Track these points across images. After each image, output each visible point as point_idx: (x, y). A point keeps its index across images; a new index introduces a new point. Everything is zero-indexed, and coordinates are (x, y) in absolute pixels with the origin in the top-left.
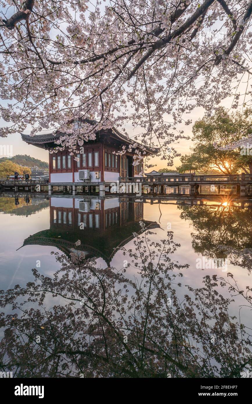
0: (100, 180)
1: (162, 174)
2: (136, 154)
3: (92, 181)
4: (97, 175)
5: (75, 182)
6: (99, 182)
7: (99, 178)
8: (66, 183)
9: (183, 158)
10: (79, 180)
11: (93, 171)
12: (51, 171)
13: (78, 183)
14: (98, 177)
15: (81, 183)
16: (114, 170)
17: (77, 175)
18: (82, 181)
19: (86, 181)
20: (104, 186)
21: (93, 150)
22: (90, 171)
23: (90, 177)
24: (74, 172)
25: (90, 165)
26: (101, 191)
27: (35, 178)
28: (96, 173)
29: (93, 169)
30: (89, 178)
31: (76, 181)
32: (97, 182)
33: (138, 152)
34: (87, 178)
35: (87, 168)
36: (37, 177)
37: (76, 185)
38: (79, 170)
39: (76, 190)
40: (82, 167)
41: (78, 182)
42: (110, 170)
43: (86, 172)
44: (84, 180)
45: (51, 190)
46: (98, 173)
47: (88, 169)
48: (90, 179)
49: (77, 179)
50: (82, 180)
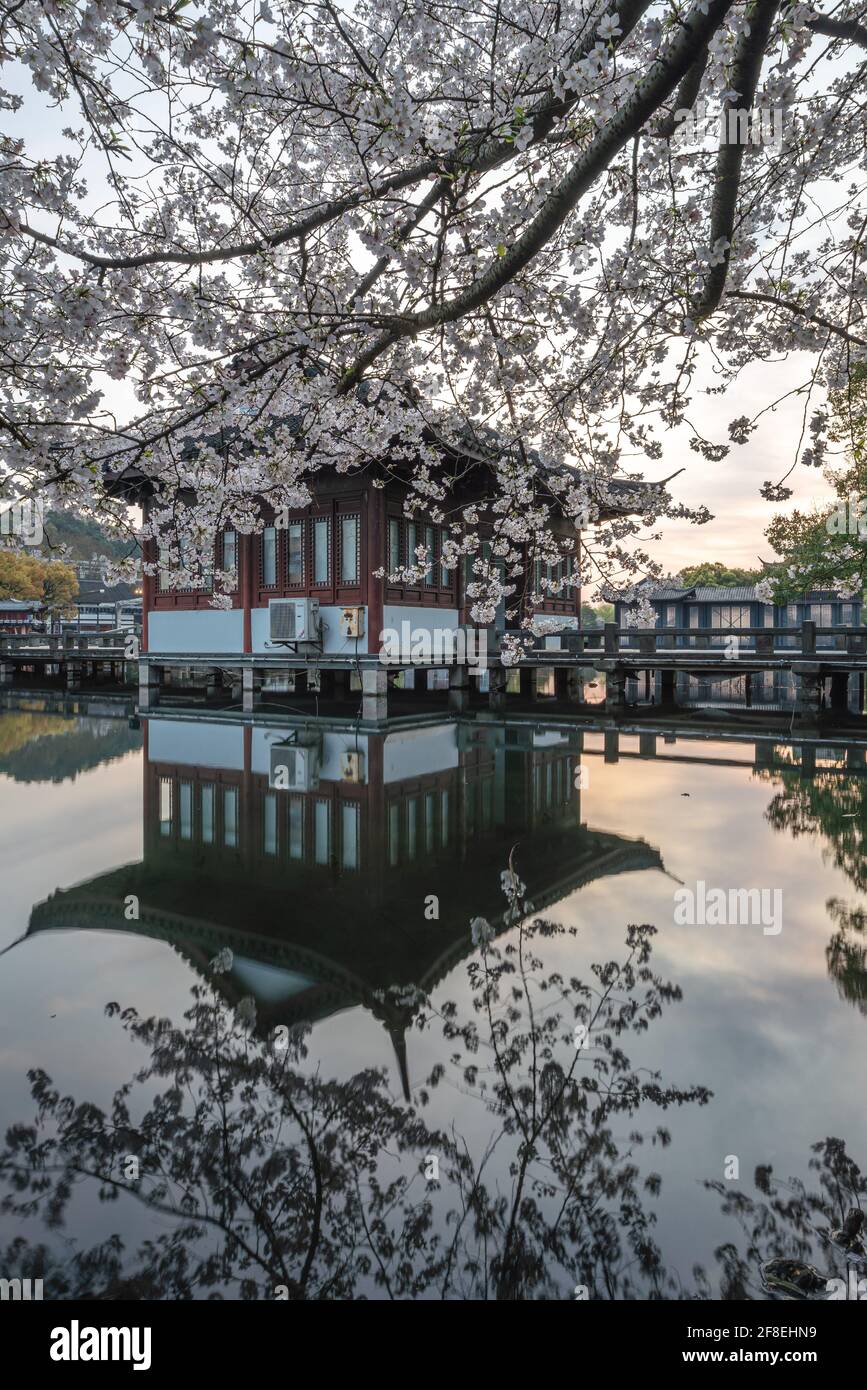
0: (363, 648)
1: (693, 594)
2: (478, 578)
3: (328, 650)
4: (354, 624)
5: (254, 651)
6: (358, 657)
7: (359, 638)
8: (216, 655)
9: (783, 529)
10: (271, 645)
11: (333, 604)
12: (152, 602)
13: (266, 656)
14: (355, 634)
15: (281, 656)
16: (433, 597)
17: (262, 618)
18: (284, 650)
19: (302, 649)
20: (385, 673)
21: (336, 508)
22: (321, 604)
23: (322, 631)
24: (251, 605)
25: (323, 575)
26: (370, 695)
27: (97, 611)
28: (349, 616)
29: (336, 593)
30: (314, 636)
31: (258, 648)
32: (351, 656)
33: (485, 568)
34: (304, 638)
35: (310, 590)
36: (102, 605)
37: (260, 666)
38: (272, 601)
39: (256, 690)
40: (286, 587)
41: (267, 651)
42: (412, 599)
43: (301, 606)
44: (296, 643)
45: (150, 686)
46: (355, 613)
47: (310, 595)
48: (321, 643)
49: (263, 641)
50: (285, 643)
